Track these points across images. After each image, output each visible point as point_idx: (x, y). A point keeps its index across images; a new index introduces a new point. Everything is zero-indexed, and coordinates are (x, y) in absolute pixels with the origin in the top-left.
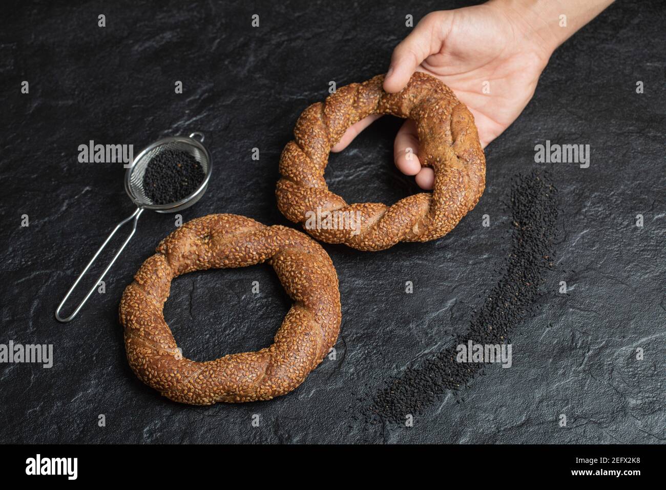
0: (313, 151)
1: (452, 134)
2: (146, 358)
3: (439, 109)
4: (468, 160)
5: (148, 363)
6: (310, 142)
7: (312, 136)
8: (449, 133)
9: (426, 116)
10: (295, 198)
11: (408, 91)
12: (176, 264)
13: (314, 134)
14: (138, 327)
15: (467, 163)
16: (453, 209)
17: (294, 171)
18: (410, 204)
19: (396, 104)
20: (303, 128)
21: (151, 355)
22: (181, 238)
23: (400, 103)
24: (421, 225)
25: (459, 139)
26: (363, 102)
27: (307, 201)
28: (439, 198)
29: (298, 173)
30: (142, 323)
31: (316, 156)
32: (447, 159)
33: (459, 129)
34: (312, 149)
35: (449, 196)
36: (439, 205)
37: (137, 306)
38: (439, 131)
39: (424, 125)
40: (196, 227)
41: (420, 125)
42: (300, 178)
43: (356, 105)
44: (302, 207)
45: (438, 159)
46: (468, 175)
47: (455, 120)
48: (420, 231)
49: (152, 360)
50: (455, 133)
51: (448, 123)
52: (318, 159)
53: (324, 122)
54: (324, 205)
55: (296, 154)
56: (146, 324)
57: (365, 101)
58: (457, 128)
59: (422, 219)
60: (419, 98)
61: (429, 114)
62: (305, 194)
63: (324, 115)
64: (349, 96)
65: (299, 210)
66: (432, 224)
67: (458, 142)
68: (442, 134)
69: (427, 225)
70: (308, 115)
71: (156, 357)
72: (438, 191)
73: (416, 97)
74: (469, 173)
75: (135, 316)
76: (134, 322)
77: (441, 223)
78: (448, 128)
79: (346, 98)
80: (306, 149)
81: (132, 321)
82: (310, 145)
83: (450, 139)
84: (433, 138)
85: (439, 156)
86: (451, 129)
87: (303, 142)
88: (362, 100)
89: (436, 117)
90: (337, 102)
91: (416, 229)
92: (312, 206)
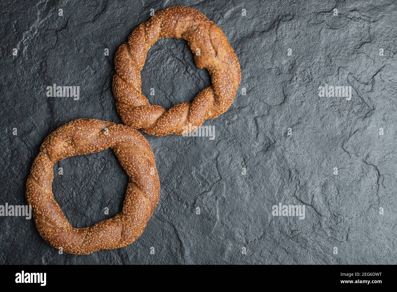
0: (133, 82)
1: (214, 48)
2: (49, 235)
3: (201, 33)
4: (229, 63)
5: (51, 238)
6: (129, 77)
7: (129, 72)
8: (211, 48)
9: (194, 40)
10: (133, 118)
11: (177, 25)
12: (54, 160)
13: (130, 71)
14: (40, 213)
15: (229, 65)
16: (229, 97)
17: (127, 99)
18: (203, 101)
19: (172, 34)
20: (122, 68)
21: (52, 233)
22: (55, 145)
23: (174, 33)
24: (213, 110)
25: (219, 51)
26: (151, 38)
27: (141, 118)
28: (220, 93)
29: (129, 100)
30: (42, 211)
31: (136, 84)
32: (216, 65)
33: (217, 44)
34: (131, 81)
35: (225, 90)
36: (220, 98)
37: (37, 198)
38: (206, 49)
39: (195, 46)
40: (62, 137)
41: (191, 46)
42: (131, 103)
43: (147, 41)
44: (139, 123)
45: (210, 66)
46: (231, 72)
47: (213, 38)
48: (213, 114)
49: (53, 237)
50: (216, 47)
51: (209, 41)
52: (137, 85)
53: (132, 60)
54: (153, 117)
55: (123, 87)
56: (45, 211)
57: (152, 37)
58: (216, 44)
59: (212, 107)
60: (185, 27)
61: (196, 38)
62: (139, 114)
63: (131, 55)
64: (142, 38)
65: (138, 124)
66: (219, 109)
67: (219, 53)
68: (208, 50)
69: (216, 110)
70: (121, 58)
71: (55, 235)
72: (218, 89)
73: (183, 27)
74: (232, 71)
75: (37, 206)
76: (37, 210)
77: (224, 107)
78: (210, 45)
79: (141, 40)
80: (128, 81)
81: (36, 209)
82: (130, 78)
83: (213, 52)
84: (203, 53)
85: (210, 65)
86: (212, 45)
87: (125, 77)
88: (150, 37)
89: (200, 39)
90: (137, 45)
91: (210, 114)
92: (146, 121)
